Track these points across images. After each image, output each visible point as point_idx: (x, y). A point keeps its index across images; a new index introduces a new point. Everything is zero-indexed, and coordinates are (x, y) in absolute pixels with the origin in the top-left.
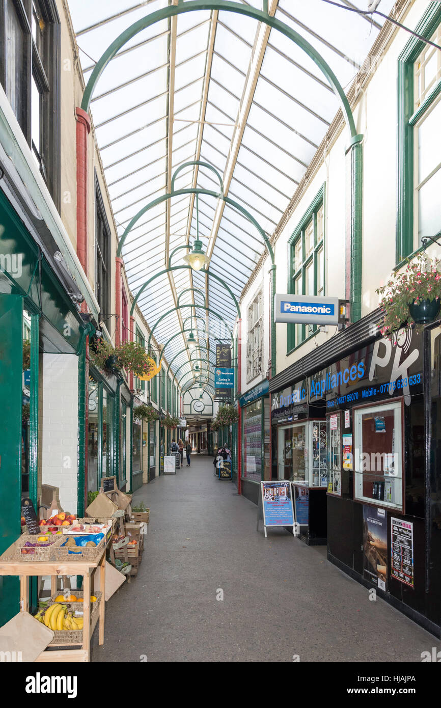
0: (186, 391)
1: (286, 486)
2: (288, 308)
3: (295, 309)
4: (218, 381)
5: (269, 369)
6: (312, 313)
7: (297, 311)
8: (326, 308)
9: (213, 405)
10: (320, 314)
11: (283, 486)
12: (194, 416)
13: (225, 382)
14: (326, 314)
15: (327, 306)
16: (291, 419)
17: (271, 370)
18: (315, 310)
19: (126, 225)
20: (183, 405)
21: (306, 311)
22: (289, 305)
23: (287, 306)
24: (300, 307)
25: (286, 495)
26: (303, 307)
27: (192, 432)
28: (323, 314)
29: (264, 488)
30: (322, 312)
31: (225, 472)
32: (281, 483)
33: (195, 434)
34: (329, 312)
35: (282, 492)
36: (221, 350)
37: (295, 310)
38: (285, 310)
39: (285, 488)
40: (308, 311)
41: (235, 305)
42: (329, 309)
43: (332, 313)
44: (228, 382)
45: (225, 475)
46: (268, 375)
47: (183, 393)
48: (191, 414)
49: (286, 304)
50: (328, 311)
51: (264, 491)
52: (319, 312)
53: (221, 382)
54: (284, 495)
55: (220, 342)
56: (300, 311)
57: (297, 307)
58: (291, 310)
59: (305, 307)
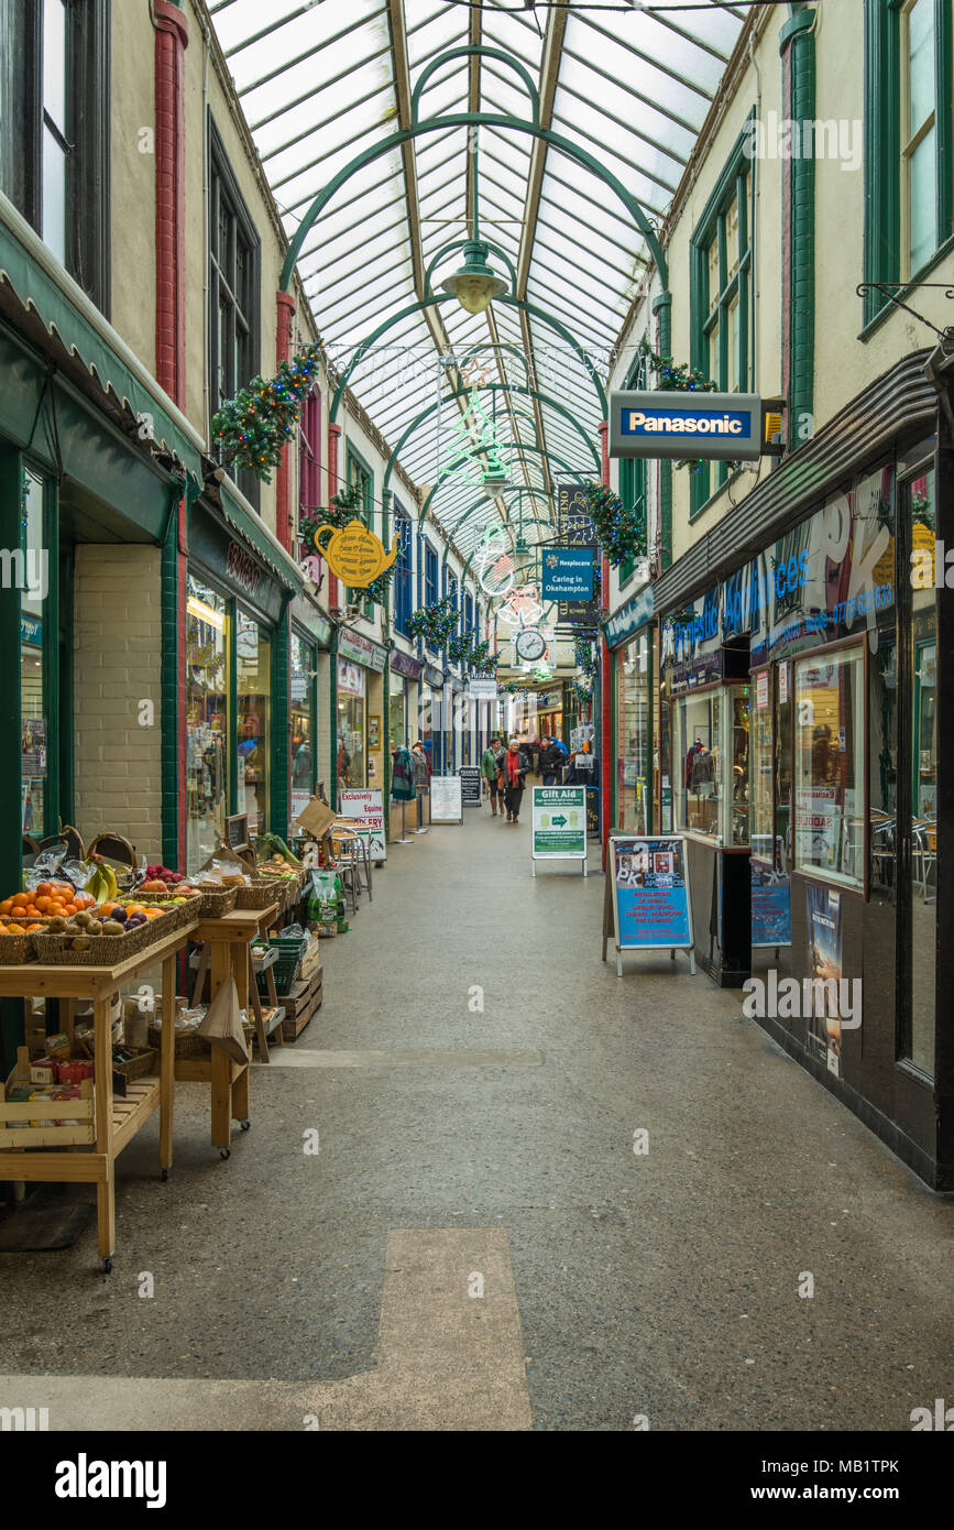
1: (671, 850)
2: (640, 423)
3: (655, 424)
4: (552, 583)
6: (697, 433)
7: (661, 429)
8: (730, 420)
10: (717, 434)
11: (664, 848)
14: (730, 434)
15: (733, 415)
18: (704, 426)
21: (682, 429)
22: (641, 416)
23: (638, 419)
24: (667, 421)
25: (671, 871)
26: (675, 420)
28: (723, 435)
29: (617, 854)
30: (720, 431)
32: (659, 842)
34: (739, 430)
35: (663, 863)
36: (570, 498)
37: (655, 429)
38: (632, 428)
39: (671, 854)
40: (689, 430)
42: (739, 423)
43: (746, 433)
49: (633, 416)
50: (736, 426)
51: (617, 861)
52: (713, 430)
54: (667, 871)
56: (668, 429)
57: (661, 421)
58: (647, 428)
59: (680, 420)
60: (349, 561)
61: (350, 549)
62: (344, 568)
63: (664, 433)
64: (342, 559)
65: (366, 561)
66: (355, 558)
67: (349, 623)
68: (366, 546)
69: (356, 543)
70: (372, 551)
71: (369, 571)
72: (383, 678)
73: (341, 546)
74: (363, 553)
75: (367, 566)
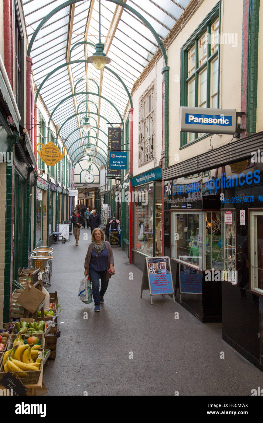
0: (77, 163)
1: (165, 261)
2: (192, 119)
3: (198, 120)
4: (113, 163)
5: (162, 159)
6: (213, 124)
7: (200, 122)
8: (225, 119)
9: (100, 175)
10: (220, 124)
11: (163, 261)
12: (83, 185)
13: (118, 164)
14: (224, 125)
15: (226, 117)
16: (185, 207)
17: (164, 159)
18: (215, 121)
19: (35, 26)
20: (74, 175)
21: (207, 122)
22: (193, 117)
23: (191, 118)
24: (202, 119)
25: (166, 268)
26: (205, 119)
27: (80, 198)
28: (222, 125)
30: (221, 123)
31: (114, 240)
32: (161, 258)
33: (83, 200)
34: (228, 123)
35: (163, 266)
36: (112, 132)
37: (197, 122)
38: (189, 121)
39: (165, 262)
40: (210, 122)
41: (128, 96)
42: (228, 120)
43: (230, 124)
44: (121, 164)
45: (114, 243)
46: (161, 164)
47: (74, 164)
48: (80, 183)
49: (190, 116)
50: (227, 122)
51: (149, 265)
52: (219, 123)
53: (114, 164)
54: (164, 268)
55: (112, 126)
56: (202, 122)
57: (200, 119)
58: (195, 121)
59: (207, 119)
60: (48, 156)
61: (48, 152)
62: (46, 158)
63: (200, 123)
64: (45, 156)
65: (55, 156)
66: (50, 155)
67: (40, 176)
68: (54, 151)
69: (51, 150)
70: (56, 153)
71: (55, 160)
72: (47, 192)
73: (45, 151)
74: (53, 153)
75: (54, 158)
